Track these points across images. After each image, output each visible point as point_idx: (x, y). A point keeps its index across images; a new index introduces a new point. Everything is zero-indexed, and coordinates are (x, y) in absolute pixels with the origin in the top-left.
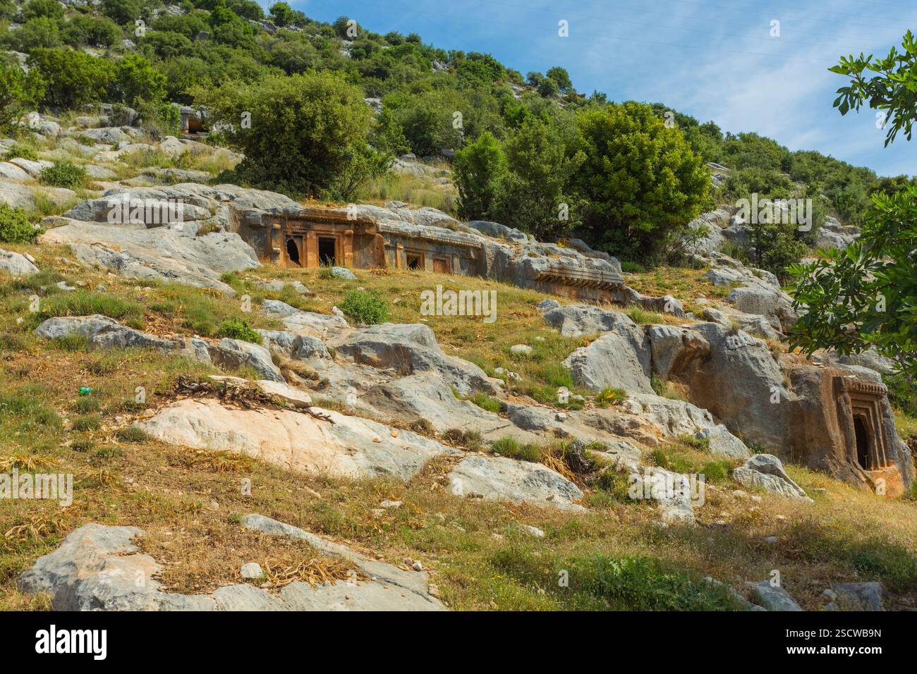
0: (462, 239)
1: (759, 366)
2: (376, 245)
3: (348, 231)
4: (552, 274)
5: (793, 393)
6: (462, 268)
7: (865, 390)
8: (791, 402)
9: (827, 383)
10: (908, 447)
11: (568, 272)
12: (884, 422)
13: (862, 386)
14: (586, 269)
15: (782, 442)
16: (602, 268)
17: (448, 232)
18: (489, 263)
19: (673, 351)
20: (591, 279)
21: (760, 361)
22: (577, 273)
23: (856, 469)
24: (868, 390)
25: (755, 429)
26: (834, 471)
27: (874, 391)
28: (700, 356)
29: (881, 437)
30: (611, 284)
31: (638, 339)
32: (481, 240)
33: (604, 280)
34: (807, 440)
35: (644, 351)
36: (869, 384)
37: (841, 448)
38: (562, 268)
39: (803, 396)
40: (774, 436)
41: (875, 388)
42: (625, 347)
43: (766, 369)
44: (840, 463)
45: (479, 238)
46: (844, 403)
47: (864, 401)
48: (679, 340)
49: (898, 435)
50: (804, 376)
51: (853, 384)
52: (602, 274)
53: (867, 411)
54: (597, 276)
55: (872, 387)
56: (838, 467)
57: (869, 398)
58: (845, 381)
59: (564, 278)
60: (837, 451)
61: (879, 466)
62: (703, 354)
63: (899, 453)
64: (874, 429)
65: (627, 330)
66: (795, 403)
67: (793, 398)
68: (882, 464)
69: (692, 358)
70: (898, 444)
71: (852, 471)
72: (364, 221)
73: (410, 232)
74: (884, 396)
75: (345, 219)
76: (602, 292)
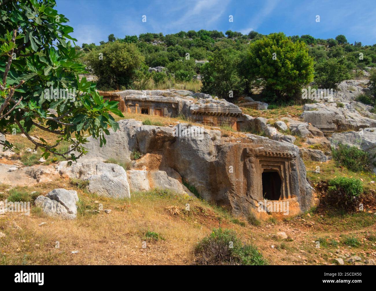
0: (167, 100)
1: (196, 144)
2: (121, 105)
4: (200, 111)
5: (215, 157)
6: (169, 112)
7: (272, 155)
8: (209, 162)
9: (235, 152)
10: (312, 188)
11: (210, 109)
12: (291, 173)
13: (269, 153)
14: (219, 108)
15: (205, 184)
16: (229, 107)
17: (162, 97)
18: (180, 109)
19: (146, 138)
20: (223, 112)
21: (198, 141)
22: (215, 110)
23: (252, 199)
24: (275, 155)
25: (193, 177)
26: (232, 200)
27: (282, 156)
28: (169, 140)
29: (288, 182)
30: (234, 114)
31: (132, 133)
32: (178, 100)
33: (230, 112)
34: (218, 183)
35: (133, 139)
36: (276, 152)
37: (241, 188)
38: (206, 108)
39: (217, 159)
40: (201, 181)
41: (283, 154)
42: (120, 137)
43: (200, 145)
44: (238, 196)
45: (178, 99)
46: (248, 162)
47: (274, 162)
48: (148, 132)
49: (308, 181)
50: (223, 148)
51: (259, 152)
52: (229, 109)
53: (280, 167)
54: (226, 110)
55: (280, 154)
56: (236, 198)
57: (280, 160)
58: (251, 150)
59: (207, 113)
60: (236, 189)
61: (285, 198)
62: (170, 139)
63: (302, 191)
64: (283, 177)
65: (128, 129)
66: (211, 163)
67: (212, 160)
68: (287, 197)
69: (164, 142)
70: (303, 185)
71: (247, 200)
72: (114, 95)
73: (141, 98)
74: (294, 159)
75: (106, 95)
76: (232, 118)
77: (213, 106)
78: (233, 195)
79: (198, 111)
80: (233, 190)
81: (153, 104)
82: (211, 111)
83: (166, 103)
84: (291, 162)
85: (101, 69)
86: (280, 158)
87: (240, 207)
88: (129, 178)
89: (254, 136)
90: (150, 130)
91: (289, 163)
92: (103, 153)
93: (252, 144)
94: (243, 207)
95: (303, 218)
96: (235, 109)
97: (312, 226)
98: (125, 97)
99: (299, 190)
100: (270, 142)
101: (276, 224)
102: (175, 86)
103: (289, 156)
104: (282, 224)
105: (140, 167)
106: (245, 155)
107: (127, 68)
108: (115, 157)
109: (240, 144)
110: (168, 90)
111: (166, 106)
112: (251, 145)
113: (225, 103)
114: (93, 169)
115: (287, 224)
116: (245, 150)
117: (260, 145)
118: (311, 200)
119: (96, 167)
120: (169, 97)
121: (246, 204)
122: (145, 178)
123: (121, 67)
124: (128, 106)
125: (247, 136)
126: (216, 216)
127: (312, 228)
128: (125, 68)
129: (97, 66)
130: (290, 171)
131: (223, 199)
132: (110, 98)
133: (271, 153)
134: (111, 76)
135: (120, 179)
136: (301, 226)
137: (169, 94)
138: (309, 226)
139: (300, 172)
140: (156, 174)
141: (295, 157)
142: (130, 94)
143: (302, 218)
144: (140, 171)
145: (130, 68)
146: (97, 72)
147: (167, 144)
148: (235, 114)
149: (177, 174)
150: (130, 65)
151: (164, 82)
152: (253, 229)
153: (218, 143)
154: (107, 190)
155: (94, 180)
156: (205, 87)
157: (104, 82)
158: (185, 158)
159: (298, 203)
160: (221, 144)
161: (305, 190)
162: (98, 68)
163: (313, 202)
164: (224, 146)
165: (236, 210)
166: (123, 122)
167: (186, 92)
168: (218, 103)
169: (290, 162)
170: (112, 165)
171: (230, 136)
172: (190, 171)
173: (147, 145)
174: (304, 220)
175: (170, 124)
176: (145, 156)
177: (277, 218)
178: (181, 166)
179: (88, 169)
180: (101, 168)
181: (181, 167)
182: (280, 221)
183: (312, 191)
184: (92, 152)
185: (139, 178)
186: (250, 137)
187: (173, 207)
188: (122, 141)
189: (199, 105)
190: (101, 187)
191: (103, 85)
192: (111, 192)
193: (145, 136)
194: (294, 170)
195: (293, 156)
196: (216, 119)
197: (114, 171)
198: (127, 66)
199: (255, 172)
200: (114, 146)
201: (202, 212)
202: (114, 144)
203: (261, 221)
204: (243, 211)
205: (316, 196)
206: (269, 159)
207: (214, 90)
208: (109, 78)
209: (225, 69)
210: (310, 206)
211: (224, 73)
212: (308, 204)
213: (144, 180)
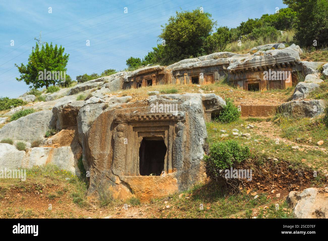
4: (239, 69)
6: (221, 75)
10: (201, 158)
11: (250, 65)
12: (174, 140)
14: (263, 60)
20: (268, 64)
22: (257, 64)
23: (113, 175)
24: (152, 119)
26: (92, 176)
29: (170, 151)
30: (284, 63)
32: (229, 60)
33: (278, 62)
36: (153, 114)
37: (105, 161)
44: (99, 171)
51: (131, 117)
52: (276, 60)
53: (164, 133)
54: (272, 61)
56: (96, 174)
57: (162, 124)
58: (120, 116)
60: (98, 163)
61: (166, 173)
63: (186, 163)
64: (167, 146)
71: (106, 176)
72: (158, 69)
73: (188, 66)
74: (180, 121)
75: (151, 71)
76: (285, 69)
78: (94, 170)
79: (236, 69)
80: (95, 165)
81: (202, 70)
82: (252, 66)
83: (216, 66)
86: (160, 121)
90: (59, 107)
91: (175, 127)
98: (173, 69)
99: (182, 162)
103: (173, 118)
106: (114, 122)
111: (217, 69)
118: (197, 175)
120: (219, 59)
121: (106, 180)
122: (43, 154)
130: (175, 137)
159: (176, 179)
161: (191, 161)
163: (201, 178)
165: (92, 188)
169: (175, 125)
173: (61, 121)
185: (37, 155)
193: (57, 113)
194: (178, 136)
195: (179, 117)
202: (35, 124)
206: (146, 125)
210: (194, 184)
212: (191, 180)
213: (42, 156)
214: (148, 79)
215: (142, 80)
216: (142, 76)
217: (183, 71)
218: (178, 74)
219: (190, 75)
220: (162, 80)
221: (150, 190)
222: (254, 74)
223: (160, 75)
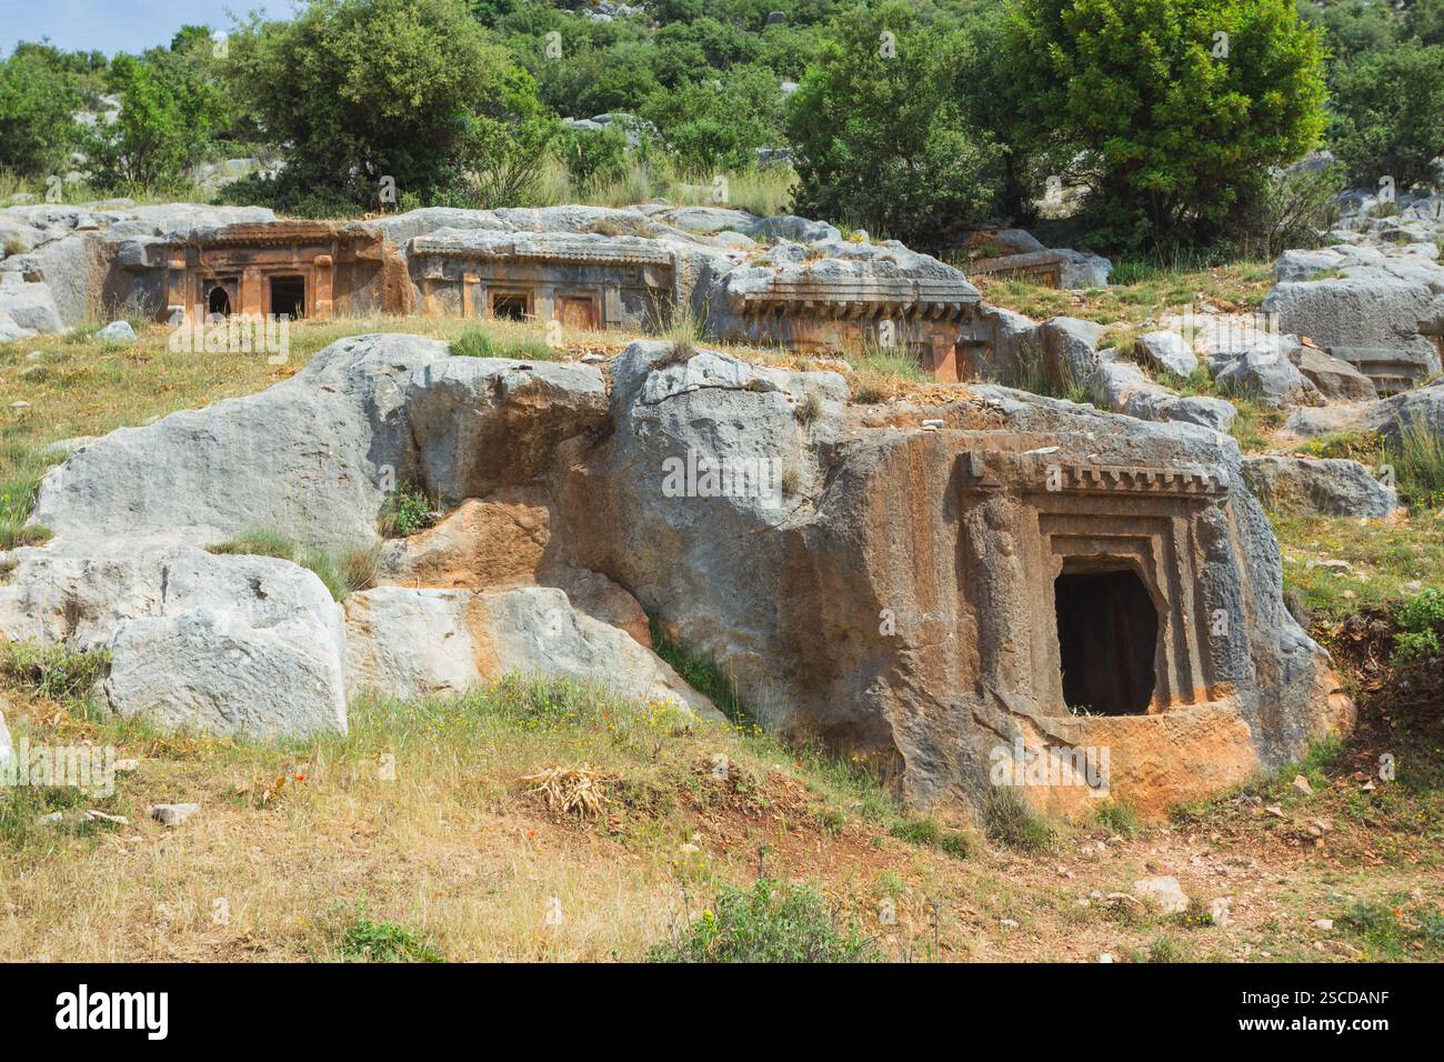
0: (619, 249)
1: (715, 441)
2: (387, 279)
3: (319, 259)
4: (777, 297)
5: (809, 507)
6: (630, 309)
7: (1103, 485)
8: (781, 533)
9: (914, 475)
10: (1312, 643)
11: (822, 289)
12: (1206, 575)
13: (1087, 474)
14: (870, 279)
15: (763, 645)
16: (919, 274)
17: (591, 240)
18: (683, 290)
19: (459, 418)
20: (887, 299)
21: (722, 428)
22: (847, 290)
23: (1004, 715)
24: (1121, 486)
25: (703, 611)
26: (900, 722)
27: (1156, 487)
28: (579, 429)
29: (1189, 618)
30: (941, 306)
31: (390, 398)
32: (670, 249)
33: (923, 298)
34: (828, 635)
35: (389, 426)
36: (1126, 469)
37: (950, 656)
38: (805, 282)
39: (820, 514)
40: (742, 631)
41: (1161, 477)
42: (322, 421)
43: (735, 447)
44: (931, 700)
45: (670, 245)
46: (982, 526)
47: (1118, 517)
48: (469, 391)
49: (1290, 609)
50: (851, 458)
51: (1037, 472)
52: (916, 286)
53: (1145, 547)
54: (904, 291)
55: (1142, 477)
56: (921, 711)
57: (1146, 509)
58: (994, 463)
59: (809, 304)
60: (922, 666)
61: (1176, 703)
62: (587, 421)
63: (1264, 662)
64: (1167, 597)
65: (370, 378)
66: (792, 535)
67: (796, 522)
68: (1188, 696)
69: (553, 437)
70: (1266, 634)
71: (977, 720)
72: (352, 234)
73: (489, 246)
74: (1216, 501)
75: (311, 235)
76: (932, 325)
77: (837, 272)
78: (906, 694)
79: (766, 297)
80: (908, 672)
81: (548, 275)
82: (830, 298)
83: (614, 265)
84: (1200, 519)
85: (296, 113)
86: (1146, 496)
87: (943, 756)
88: (366, 630)
89: (1016, 396)
90: (477, 381)
91: (1194, 525)
92: (228, 507)
93: (1002, 431)
94: (960, 756)
95: (1273, 802)
96: (944, 282)
97: (1320, 843)
98: (411, 244)
99: (1248, 659)
100: (1097, 421)
101: (1135, 835)
102: (669, 192)
103: (1193, 489)
104: (1163, 838)
105: (429, 569)
106: (967, 487)
107: (424, 105)
108: (290, 527)
109: (937, 437)
110: (633, 207)
111: (616, 281)
112: (994, 440)
113: (895, 256)
114: (143, 589)
115: (1189, 834)
116: (964, 461)
117: (1042, 435)
118: (1311, 705)
119: (159, 578)
120: (625, 238)
121: (976, 738)
122: (450, 626)
123: (394, 96)
124: (426, 286)
125: (979, 396)
126: (815, 808)
127: (1321, 850)
128: (417, 101)
129: (274, 98)
130: (1201, 563)
131: (853, 717)
132: (334, 248)
133: (1096, 476)
134: (347, 146)
135: (291, 635)
136: (1264, 842)
137: (630, 223)
138: (1303, 839)
139: (1249, 568)
140: (512, 607)
141: (1222, 490)
142: (435, 225)
143: (1266, 798)
144: (422, 591)
145: (440, 104)
146: (276, 125)
147: (570, 447)
148: (948, 307)
149: (622, 602)
150: (440, 90)
151: (618, 176)
152: (1012, 869)
153: (827, 432)
154: (214, 697)
155: (136, 647)
156: (812, 189)
157: (312, 178)
158: (660, 515)
159: (1246, 725)
160: (844, 438)
161: (1280, 655)
162: (278, 107)
163: (1325, 717)
164: (858, 446)
165: (924, 774)
166: (349, 349)
167: (719, 217)
168: (863, 257)
169: (1195, 515)
170: (252, 561)
171: (893, 399)
172: (689, 580)
173: (465, 458)
174: (1277, 811)
175: (595, 351)
176: (456, 516)
177: (1142, 806)
178: (640, 559)
179: (117, 587)
180: (189, 581)
181: (644, 564)
182: (1152, 821)
183: (1316, 662)
184: (167, 503)
185: (417, 625)
186: (996, 401)
187: (565, 771)
188: (334, 443)
189: (771, 271)
190: (179, 681)
191: (305, 189)
192: (234, 706)
193: (453, 411)
194: (1219, 558)
195: (1212, 488)
196: (854, 332)
197: (261, 595)
198: (423, 94)
199: (1020, 576)
200: (287, 468)
201: (735, 792)
202: (287, 458)
203: (1056, 825)
204: (958, 778)
205: (1337, 686)
206: (1088, 508)
207: (849, 202)
208: (340, 156)
209: (898, 99)
210: (1307, 740)
211: (895, 117)
212: (1294, 726)
213: (447, 636)
214: (281, 274)
215: (241, 272)
216: (244, 252)
217: (459, 262)
218: (436, 273)
219: (488, 285)
220: (369, 291)
221: (1160, 772)
222: (823, 328)
223: (360, 261)
